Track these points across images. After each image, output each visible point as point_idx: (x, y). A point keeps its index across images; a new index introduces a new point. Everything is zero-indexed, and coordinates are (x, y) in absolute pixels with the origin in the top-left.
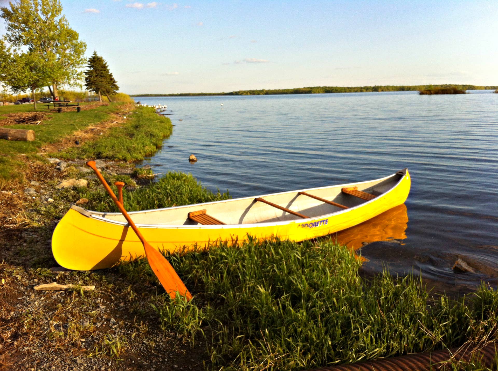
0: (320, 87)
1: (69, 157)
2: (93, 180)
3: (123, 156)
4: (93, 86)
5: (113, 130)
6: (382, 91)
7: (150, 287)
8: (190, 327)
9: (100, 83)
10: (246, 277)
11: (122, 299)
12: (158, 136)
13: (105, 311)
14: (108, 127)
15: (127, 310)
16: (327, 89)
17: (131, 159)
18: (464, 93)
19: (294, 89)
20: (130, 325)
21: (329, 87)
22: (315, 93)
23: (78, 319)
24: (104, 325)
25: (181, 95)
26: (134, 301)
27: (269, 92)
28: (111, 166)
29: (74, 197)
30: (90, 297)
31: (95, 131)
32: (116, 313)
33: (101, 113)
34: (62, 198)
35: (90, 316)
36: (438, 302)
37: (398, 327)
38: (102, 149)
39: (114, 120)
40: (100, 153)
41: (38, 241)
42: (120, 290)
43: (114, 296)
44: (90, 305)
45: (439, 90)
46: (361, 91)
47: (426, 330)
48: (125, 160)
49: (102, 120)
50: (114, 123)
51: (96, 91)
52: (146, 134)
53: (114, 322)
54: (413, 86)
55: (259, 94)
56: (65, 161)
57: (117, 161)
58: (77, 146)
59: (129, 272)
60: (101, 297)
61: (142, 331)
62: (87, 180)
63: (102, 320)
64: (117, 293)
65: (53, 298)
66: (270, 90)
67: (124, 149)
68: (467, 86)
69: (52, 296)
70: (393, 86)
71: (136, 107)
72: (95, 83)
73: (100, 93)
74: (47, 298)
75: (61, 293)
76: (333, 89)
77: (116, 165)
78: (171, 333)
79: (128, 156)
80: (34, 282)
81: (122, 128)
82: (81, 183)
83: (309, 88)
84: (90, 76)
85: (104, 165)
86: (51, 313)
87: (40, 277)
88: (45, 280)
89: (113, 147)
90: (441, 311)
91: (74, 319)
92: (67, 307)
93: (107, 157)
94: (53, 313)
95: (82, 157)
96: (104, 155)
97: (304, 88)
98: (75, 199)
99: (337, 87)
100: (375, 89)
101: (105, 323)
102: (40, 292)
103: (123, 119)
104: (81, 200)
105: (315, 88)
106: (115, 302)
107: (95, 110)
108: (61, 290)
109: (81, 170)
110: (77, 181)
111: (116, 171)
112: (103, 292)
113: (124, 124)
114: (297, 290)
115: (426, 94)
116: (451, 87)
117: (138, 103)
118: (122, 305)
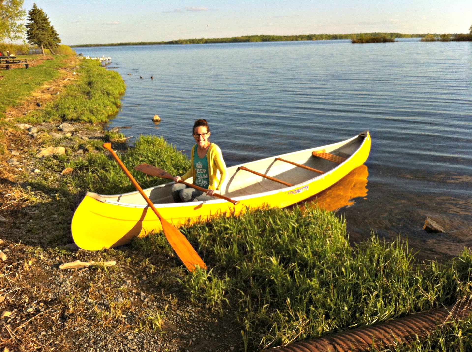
0: (257, 36)
1: (36, 121)
2: (70, 147)
3: (88, 118)
4: (35, 40)
5: (68, 88)
6: (317, 39)
7: (164, 259)
8: (216, 298)
9: (42, 36)
10: (253, 248)
11: (143, 272)
12: (114, 94)
13: (132, 285)
14: (63, 85)
15: (150, 282)
16: (265, 38)
17: (97, 121)
18: (392, 41)
19: (233, 38)
20: (159, 298)
21: (266, 36)
22: (252, 41)
23: (112, 296)
24: (136, 300)
25: (121, 44)
26: (154, 274)
27: (209, 41)
28: (80, 130)
29: (58, 166)
30: (114, 272)
31: (51, 90)
32: (142, 287)
33: (50, 69)
34: (48, 168)
35: (121, 291)
36: (430, 267)
37: (400, 291)
38: (67, 112)
39: (65, 76)
40: (64, 115)
41: (42, 217)
42: (138, 264)
43: (134, 269)
44: (117, 280)
45: (370, 39)
46: (297, 40)
47: (422, 292)
48: (91, 122)
49: (54, 78)
50: (66, 80)
51: (38, 44)
52: (103, 92)
53: (144, 296)
54: (345, 35)
55: (198, 43)
56: (35, 126)
57: (83, 123)
58: (39, 108)
59: (142, 245)
60: (123, 271)
61: (173, 303)
62: (64, 146)
63: (132, 294)
64: (136, 266)
65: (80, 276)
66: (209, 39)
67: (87, 110)
68: (394, 34)
69: (79, 274)
70: (326, 35)
71: (80, 60)
72: (36, 36)
73: (42, 47)
74: (74, 276)
75: (86, 270)
76: (270, 38)
77: (84, 128)
78: (199, 303)
79: (93, 118)
80: (55, 260)
81: (76, 85)
82: (59, 150)
83: (247, 36)
84: (32, 30)
85: (73, 129)
86: (85, 292)
87: (60, 255)
88: (65, 258)
89: (75, 108)
90: (432, 274)
91: (108, 296)
92: (98, 285)
93: (72, 120)
94: (87, 292)
95: (48, 120)
96: (69, 117)
97: (242, 37)
98: (61, 169)
99: (273, 36)
100: (310, 37)
101: (136, 297)
102: (65, 271)
103: (73, 75)
104: (66, 169)
105: (252, 36)
106: (137, 275)
107: (43, 66)
108: (85, 267)
109: (53, 136)
110: (55, 149)
111: (86, 134)
112: (123, 266)
113: (77, 81)
114: (302, 258)
115: (358, 43)
116: (380, 36)
117: (80, 55)
118: (145, 278)
